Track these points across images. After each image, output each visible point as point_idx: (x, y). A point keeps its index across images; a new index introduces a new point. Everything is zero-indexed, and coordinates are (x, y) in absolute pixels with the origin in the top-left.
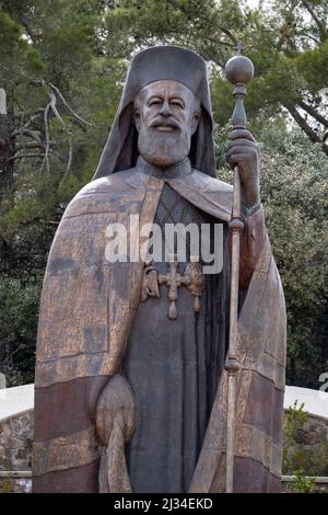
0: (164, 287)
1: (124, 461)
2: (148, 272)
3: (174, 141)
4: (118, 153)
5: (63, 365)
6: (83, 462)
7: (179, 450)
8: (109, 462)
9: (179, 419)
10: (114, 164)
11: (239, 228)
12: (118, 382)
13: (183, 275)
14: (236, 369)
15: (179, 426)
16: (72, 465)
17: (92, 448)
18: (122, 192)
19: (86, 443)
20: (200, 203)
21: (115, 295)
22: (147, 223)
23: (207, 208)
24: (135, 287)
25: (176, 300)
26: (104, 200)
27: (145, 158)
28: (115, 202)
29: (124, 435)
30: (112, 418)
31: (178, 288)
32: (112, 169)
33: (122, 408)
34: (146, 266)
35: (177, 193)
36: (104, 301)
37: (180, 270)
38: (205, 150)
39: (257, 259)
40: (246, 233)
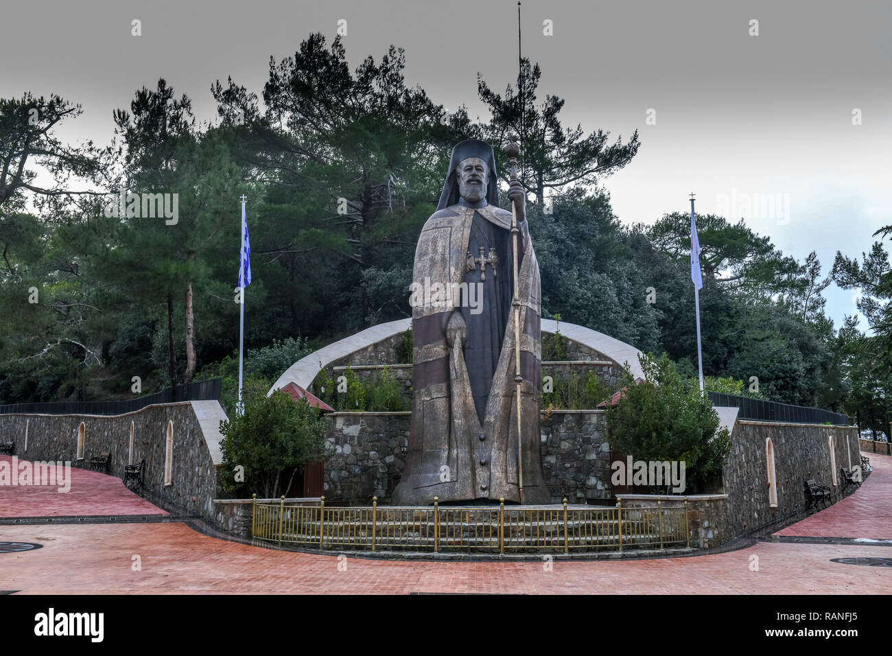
0: (478, 265)
1: (462, 355)
2: (469, 257)
3: (479, 189)
4: (448, 197)
6: (440, 357)
7: (490, 348)
8: (455, 356)
9: (489, 332)
10: (446, 203)
12: (456, 316)
13: (487, 258)
15: (490, 337)
16: (435, 358)
17: (446, 349)
18: (453, 216)
19: (442, 346)
20: (493, 221)
21: (453, 270)
22: (467, 232)
23: (498, 223)
24: (463, 265)
25: (484, 271)
26: (444, 221)
27: (464, 197)
28: (450, 222)
29: (462, 342)
30: (455, 333)
31: (485, 265)
32: (446, 205)
33: (460, 328)
34: (468, 254)
35: (482, 216)
36: (447, 273)
37: (486, 255)
38: (493, 193)
39: (525, 248)
40: (519, 235)
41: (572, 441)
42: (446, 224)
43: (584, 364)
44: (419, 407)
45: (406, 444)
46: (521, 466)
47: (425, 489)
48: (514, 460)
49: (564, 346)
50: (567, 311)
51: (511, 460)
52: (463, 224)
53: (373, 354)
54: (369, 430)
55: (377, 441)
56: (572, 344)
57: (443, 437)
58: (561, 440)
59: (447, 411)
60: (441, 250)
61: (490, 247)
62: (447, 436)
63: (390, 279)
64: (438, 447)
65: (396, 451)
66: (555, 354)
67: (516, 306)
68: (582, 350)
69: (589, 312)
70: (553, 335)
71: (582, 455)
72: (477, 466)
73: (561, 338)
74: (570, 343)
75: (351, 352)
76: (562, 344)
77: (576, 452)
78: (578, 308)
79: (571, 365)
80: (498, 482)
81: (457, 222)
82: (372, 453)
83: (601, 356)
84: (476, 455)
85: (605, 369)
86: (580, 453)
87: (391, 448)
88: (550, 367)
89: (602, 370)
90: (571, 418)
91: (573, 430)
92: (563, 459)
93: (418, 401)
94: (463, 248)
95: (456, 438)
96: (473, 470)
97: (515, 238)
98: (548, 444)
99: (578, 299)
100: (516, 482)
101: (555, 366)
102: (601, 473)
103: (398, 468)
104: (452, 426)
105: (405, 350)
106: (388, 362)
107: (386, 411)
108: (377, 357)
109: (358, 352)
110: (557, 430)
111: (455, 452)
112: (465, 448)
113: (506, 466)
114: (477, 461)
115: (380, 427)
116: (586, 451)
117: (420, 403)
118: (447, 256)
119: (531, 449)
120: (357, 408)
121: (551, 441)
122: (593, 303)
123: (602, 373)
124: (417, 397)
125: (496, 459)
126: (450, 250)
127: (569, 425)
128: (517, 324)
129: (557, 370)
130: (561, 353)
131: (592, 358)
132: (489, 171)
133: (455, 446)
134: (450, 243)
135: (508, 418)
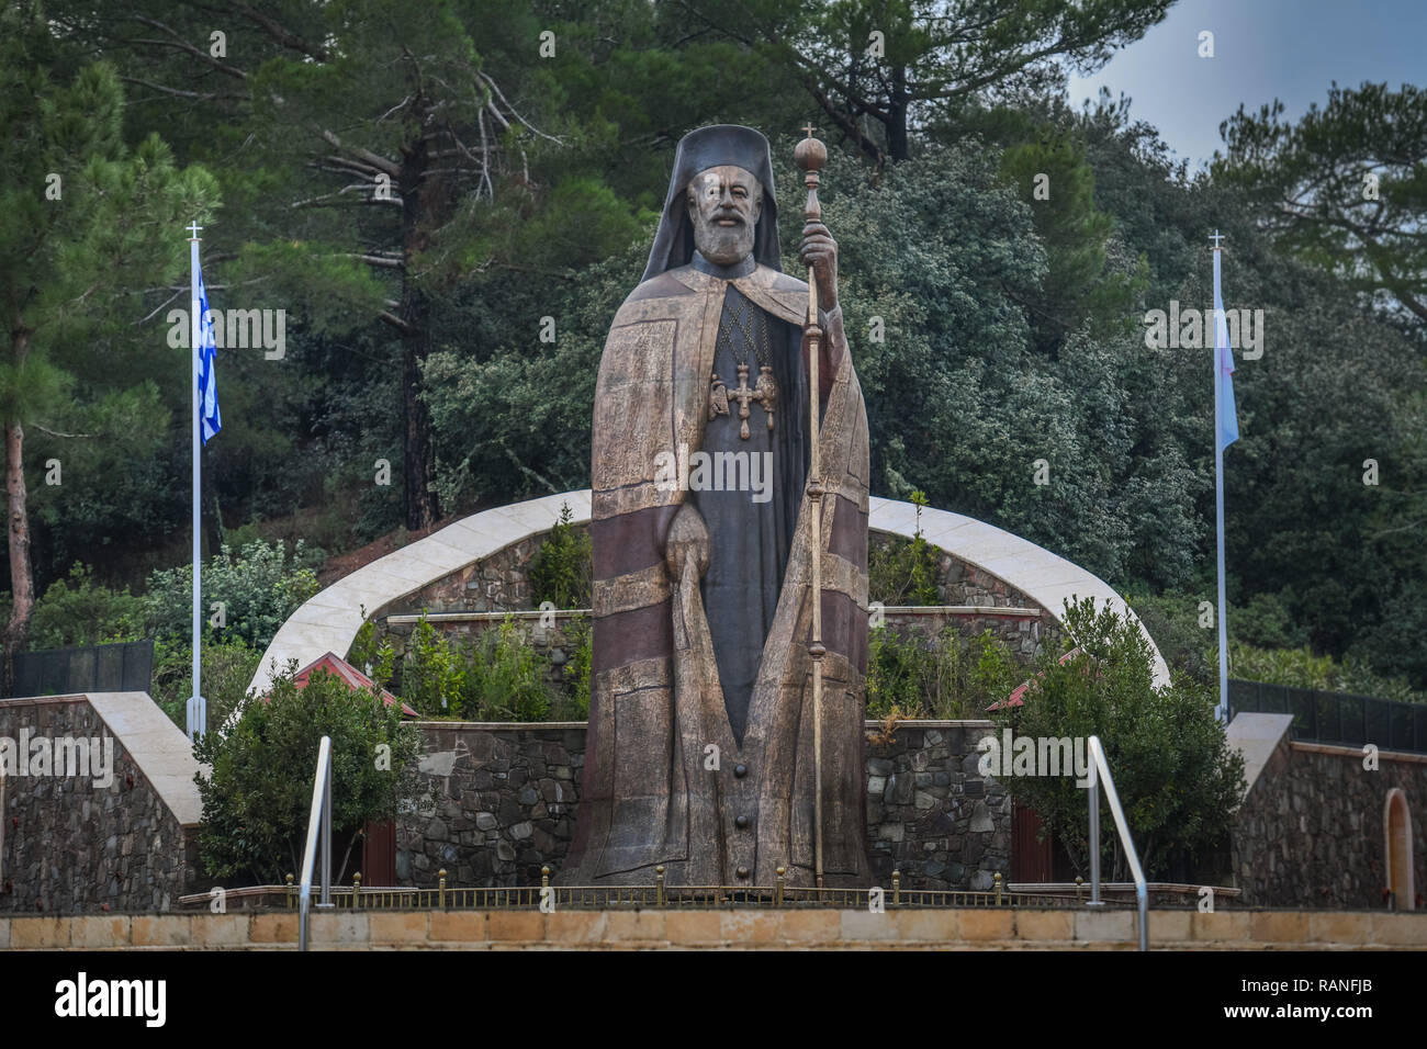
0: (734, 405)
1: (700, 598)
2: (716, 387)
3: (737, 236)
4: (669, 249)
5: (625, 494)
6: (652, 601)
7: (758, 584)
8: (684, 600)
9: (757, 549)
10: (665, 261)
11: (818, 335)
12: (688, 512)
13: (754, 389)
14: (819, 494)
15: (757, 560)
16: (641, 604)
17: (665, 586)
18: (681, 295)
19: (657, 579)
20: (768, 306)
21: (680, 415)
22: (712, 331)
23: (777, 311)
24: (703, 404)
25: (748, 419)
26: (661, 306)
27: (705, 254)
28: (674, 309)
29: (699, 571)
30: (685, 552)
31: (749, 403)
32: (663, 267)
33: (694, 541)
34: (712, 381)
35: (743, 296)
36: (669, 421)
37: (752, 385)
38: (769, 239)
39: (836, 369)
40: (824, 341)
41: (939, 792)
42: (664, 312)
43: (977, 614)
44: (605, 706)
45: (560, 797)
46: (819, 831)
47: (621, 876)
48: (806, 819)
49: (931, 569)
50: (951, 475)
51: (799, 818)
52: (703, 316)
53: (474, 586)
54: (477, 763)
55: (493, 790)
56: (952, 566)
57: (658, 771)
58: (917, 788)
59: (667, 716)
60: (654, 372)
61: (761, 364)
62: (666, 768)
63: (496, 383)
64: (647, 792)
65: (537, 812)
66: (912, 587)
67: (815, 495)
68: (975, 578)
69: (1005, 480)
70: (909, 541)
71: (963, 822)
72: (730, 828)
73: (927, 549)
74: (948, 562)
75: (425, 581)
76: (929, 564)
77: (951, 816)
78: (976, 469)
79: (943, 615)
80: (772, 861)
81: (690, 308)
82: (482, 815)
83: (1016, 595)
84: (728, 806)
85: (1024, 626)
86: (958, 819)
87: (525, 806)
88: (898, 621)
89: (1017, 629)
90: (939, 738)
91: (943, 765)
92: (920, 833)
93: (604, 695)
94: (702, 369)
95: (685, 771)
96: (721, 837)
97: (814, 348)
98: (887, 798)
99: (976, 447)
100: (810, 863)
101: (909, 618)
102: (1003, 861)
103: (541, 851)
104: (678, 746)
105: (548, 577)
106: (509, 605)
107: (510, 719)
108: (483, 592)
109: (440, 580)
110: (909, 767)
111: (682, 800)
112: (704, 793)
113: (789, 830)
114: (730, 820)
115: (500, 756)
116: (971, 814)
117: (609, 700)
118: (668, 384)
119: (842, 798)
120: (445, 713)
121: (895, 791)
122: (1015, 456)
123: (1017, 635)
124: (602, 686)
125: (768, 815)
126: (674, 372)
127: (935, 755)
128: (816, 534)
129: (913, 626)
130: (924, 586)
131: (996, 599)
132: (759, 193)
133: (684, 788)
134: (674, 355)
135: (796, 732)
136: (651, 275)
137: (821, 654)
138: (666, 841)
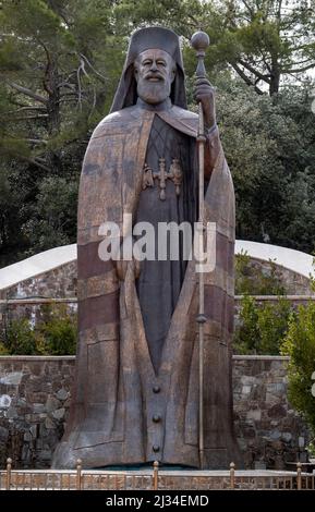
0: (157, 181)
1: (135, 290)
2: (146, 171)
4: (125, 96)
5: (95, 231)
6: (109, 292)
8: (126, 291)
13: (168, 172)
15: (169, 268)
16: (102, 293)
17: (116, 283)
19: (112, 279)
20: (177, 126)
21: (126, 187)
22: (145, 140)
23: (183, 130)
24: (138, 180)
25: (164, 188)
26: (118, 127)
27: (143, 98)
29: (135, 274)
30: (127, 264)
31: (166, 180)
32: (121, 106)
34: (144, 167)
35: (164, 121)
37: (167, 169)
38: (180, 92)
39: (215, 160)
40: (207, 143)
42: (118, 130)
44: (83, 351)
47: (88, 449)
48: (194, 417)
51: (190, 417)
52: (140, 131)
57: (110, 388)
59: (116, 357)
61: (173, 159)
62: (115, 387)
64: (104, 400)
72: (149, 423)
80: (173, 442)
84: (148, 410)
93: (82, 345)
94: (139, 160)
95: (124, 389)
96: (144, 428)
100: (196, 443)
104: (121, 374)
111: (123, 406)
112: (135, 402)
113: (184, 424)
114: (150, 418)
117: (84, 347)
124: (81, 339)
125: (172, 415)
126: (122, 163)
132: (173, 65)
133: (123, 399)
134: (123, 152)
135: (189, 366)
136: (114, 111)
137: (204, 322)
138: (113, 430)
